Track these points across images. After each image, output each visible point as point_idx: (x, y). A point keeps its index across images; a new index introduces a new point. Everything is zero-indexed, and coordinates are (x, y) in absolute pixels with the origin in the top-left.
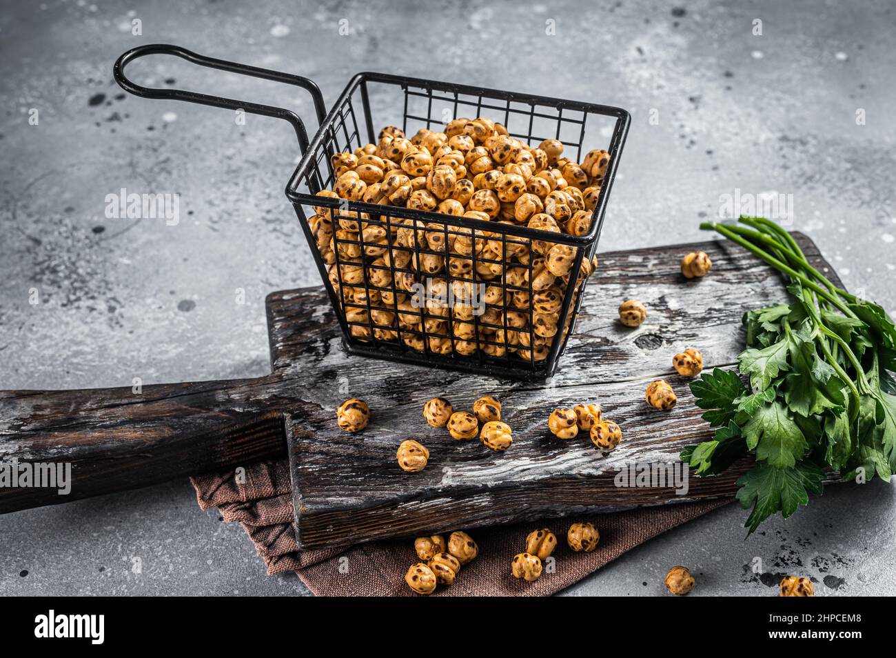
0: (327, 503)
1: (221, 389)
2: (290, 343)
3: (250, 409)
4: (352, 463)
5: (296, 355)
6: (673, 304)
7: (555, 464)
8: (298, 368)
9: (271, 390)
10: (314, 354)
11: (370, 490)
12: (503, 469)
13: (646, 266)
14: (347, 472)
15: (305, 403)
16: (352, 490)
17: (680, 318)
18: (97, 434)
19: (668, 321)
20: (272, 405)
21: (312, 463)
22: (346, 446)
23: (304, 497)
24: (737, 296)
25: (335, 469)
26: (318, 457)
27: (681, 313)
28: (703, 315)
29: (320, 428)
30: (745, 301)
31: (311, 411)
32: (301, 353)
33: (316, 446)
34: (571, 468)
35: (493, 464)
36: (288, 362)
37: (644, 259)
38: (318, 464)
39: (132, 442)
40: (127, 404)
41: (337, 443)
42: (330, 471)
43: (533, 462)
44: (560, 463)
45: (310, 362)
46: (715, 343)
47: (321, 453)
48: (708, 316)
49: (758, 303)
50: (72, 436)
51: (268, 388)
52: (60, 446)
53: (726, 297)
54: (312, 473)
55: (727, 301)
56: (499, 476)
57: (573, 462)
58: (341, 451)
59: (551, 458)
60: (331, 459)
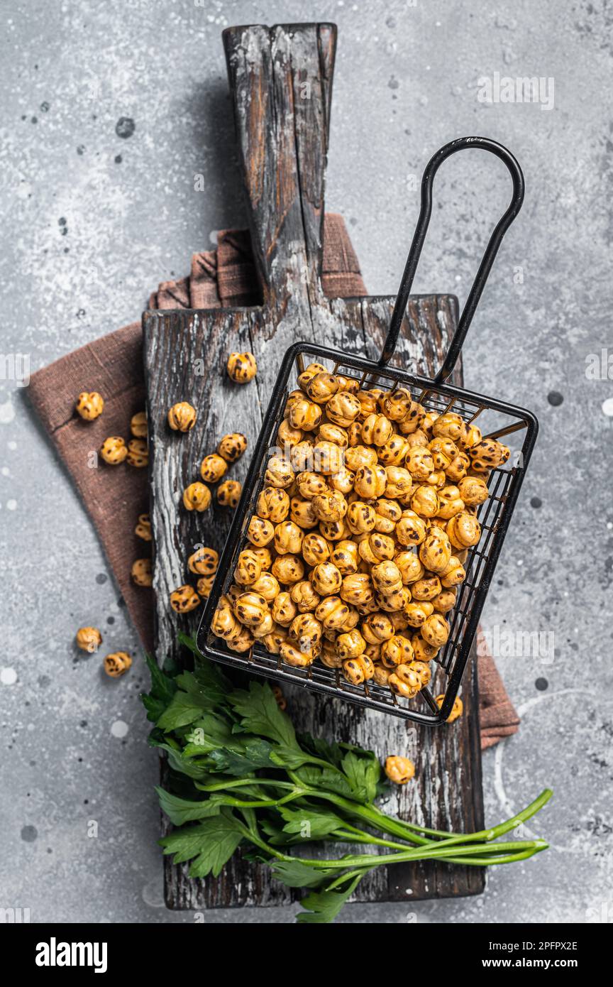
0: (151, 338)
3: (274, 272)
5: (347, 320)
7: (167, 547)
8: (326, 321)
10: (345, 337)
12: (168, 500)
14: (184, 358)
15: (275, 325)
16: (162, 361)
17: (351, 714)
18: (260, 132)
20: (278, 293)
21: (200, 328)
22: (216, 360)
23: (159, 317)
25: (190, 348)
26: (207, 333)
27: (359, 716)
29: (242, 336)
31: (264, 331)
32: (347, 325)
33: (219, 333)
34: (161, 561)
35: (175, 490)
36: (337, 312)
38: (198, 332)
39: (247, 165)
40: (298, 158)
41: (221, 352)
42: (187, 343)
43: (173, 527)
44: (168, 551)
45: (334, 334)
47: (211, 337)
50: (262, 109)
52: (250, 99)
54: (187, 326)
56: (160, 493)
57: (167, 563)
58: (210, 354)
59: (177, 544)
60: (203, 345)
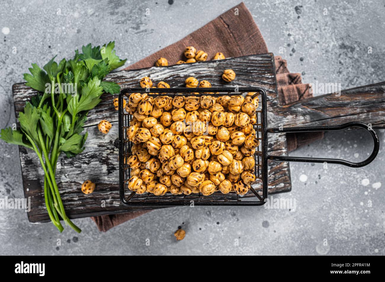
0: (262, 57)
1: (308, 122)
2: (279, 151)
3: (295, 109)
4: (252, 78)
5: (277, 143)
6: (104, 168)
7: (170, 72)
9: (287, 121)
10: (269, 143)
11: (245, 62)
13: (112, 198)
14: (254, 72)
15: (272, 112)
16: (252, 63)
17: (103, 159)
19: (109, 156)
20: (286, 112)
21: (268, 78)
23: (271, 60)
24: (74, 173)
25: (259, 74)
26: (266, 82)
27: (102, 162)
28: (92, 160)
30: (71, 169)
31: (269, 107)
32: (274, 143)
33: (267, 87)
35: (195, 74)
36: (280, 138)
37: (112, 203)
38: (266, 77)
40: (347, 115)
42: (261, 73)
43: (179, 74)
45: (270, 138)
46: (91, 141)
47: (265, 84)
48: (91, 159)
49: (66, 167)
50: (368, 98)
51: (288, 122)
52: (372, 92)
53: (79, 172)
54: (268, 73)
55: (80, 169)
56: (194, 67)
57: (163, 72)
58: (257, 84)
59: (172, 76)
60: (261, 80)
